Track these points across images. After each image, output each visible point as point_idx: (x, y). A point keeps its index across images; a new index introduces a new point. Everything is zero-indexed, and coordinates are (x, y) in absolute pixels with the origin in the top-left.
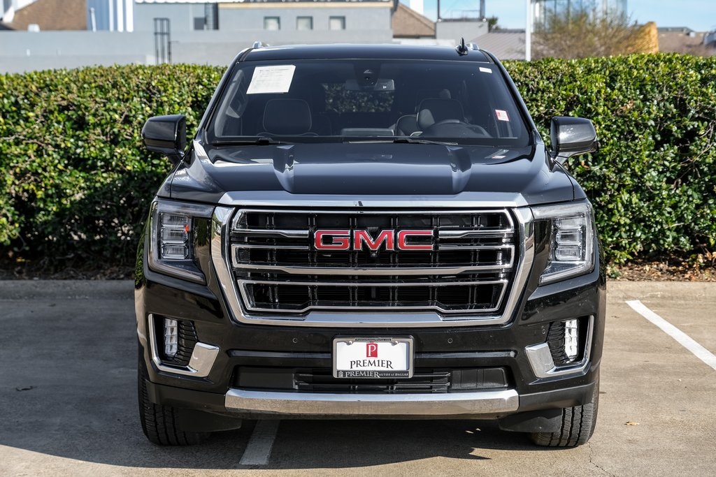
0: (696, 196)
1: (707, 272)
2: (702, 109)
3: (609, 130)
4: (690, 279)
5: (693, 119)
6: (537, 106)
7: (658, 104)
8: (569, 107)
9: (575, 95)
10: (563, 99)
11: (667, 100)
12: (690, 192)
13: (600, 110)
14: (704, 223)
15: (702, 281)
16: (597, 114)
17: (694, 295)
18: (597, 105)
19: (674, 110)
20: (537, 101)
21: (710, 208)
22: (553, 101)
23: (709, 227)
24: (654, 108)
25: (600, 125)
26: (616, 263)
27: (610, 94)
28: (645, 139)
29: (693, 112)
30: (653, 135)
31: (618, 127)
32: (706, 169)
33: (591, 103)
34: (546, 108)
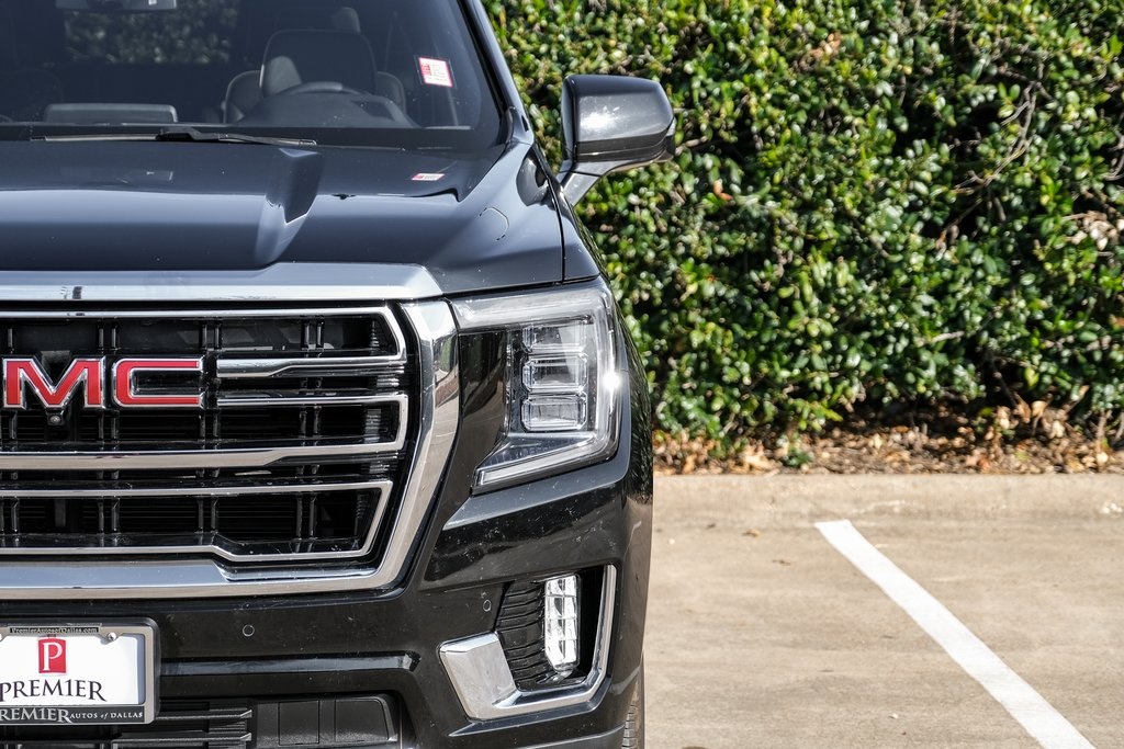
0: (992, 265)
1: (1021, 451)
2: (1008, 55)
3: (782, 106)
4: (978, 468)
5: (984, 79)
6: (607, 48)
7: (901, 43)
8: (687, 49)
9: (699, 22)
10: (671, 32)
11: (923, 34)
12: (978, 258)
13: (761, 58)
14: (1010, 333)
15: (1006, 471)
16: (753, 68)
17: (980, 506)
18: (752, 45)
19: (940, 59)
20: (607, 35)
21: (1025, 295)
22: (646, 36)
23: (1023, 343)
24: (891, 52)
25: (760, 93)
26: (801, 432)
27: (784, 19)
28: (866, 129)
29: (984, 61)
30: (890, 117)
31: (804, 98)
32: (1017, 201)
33: (737, 41)
34: (629, 52)
